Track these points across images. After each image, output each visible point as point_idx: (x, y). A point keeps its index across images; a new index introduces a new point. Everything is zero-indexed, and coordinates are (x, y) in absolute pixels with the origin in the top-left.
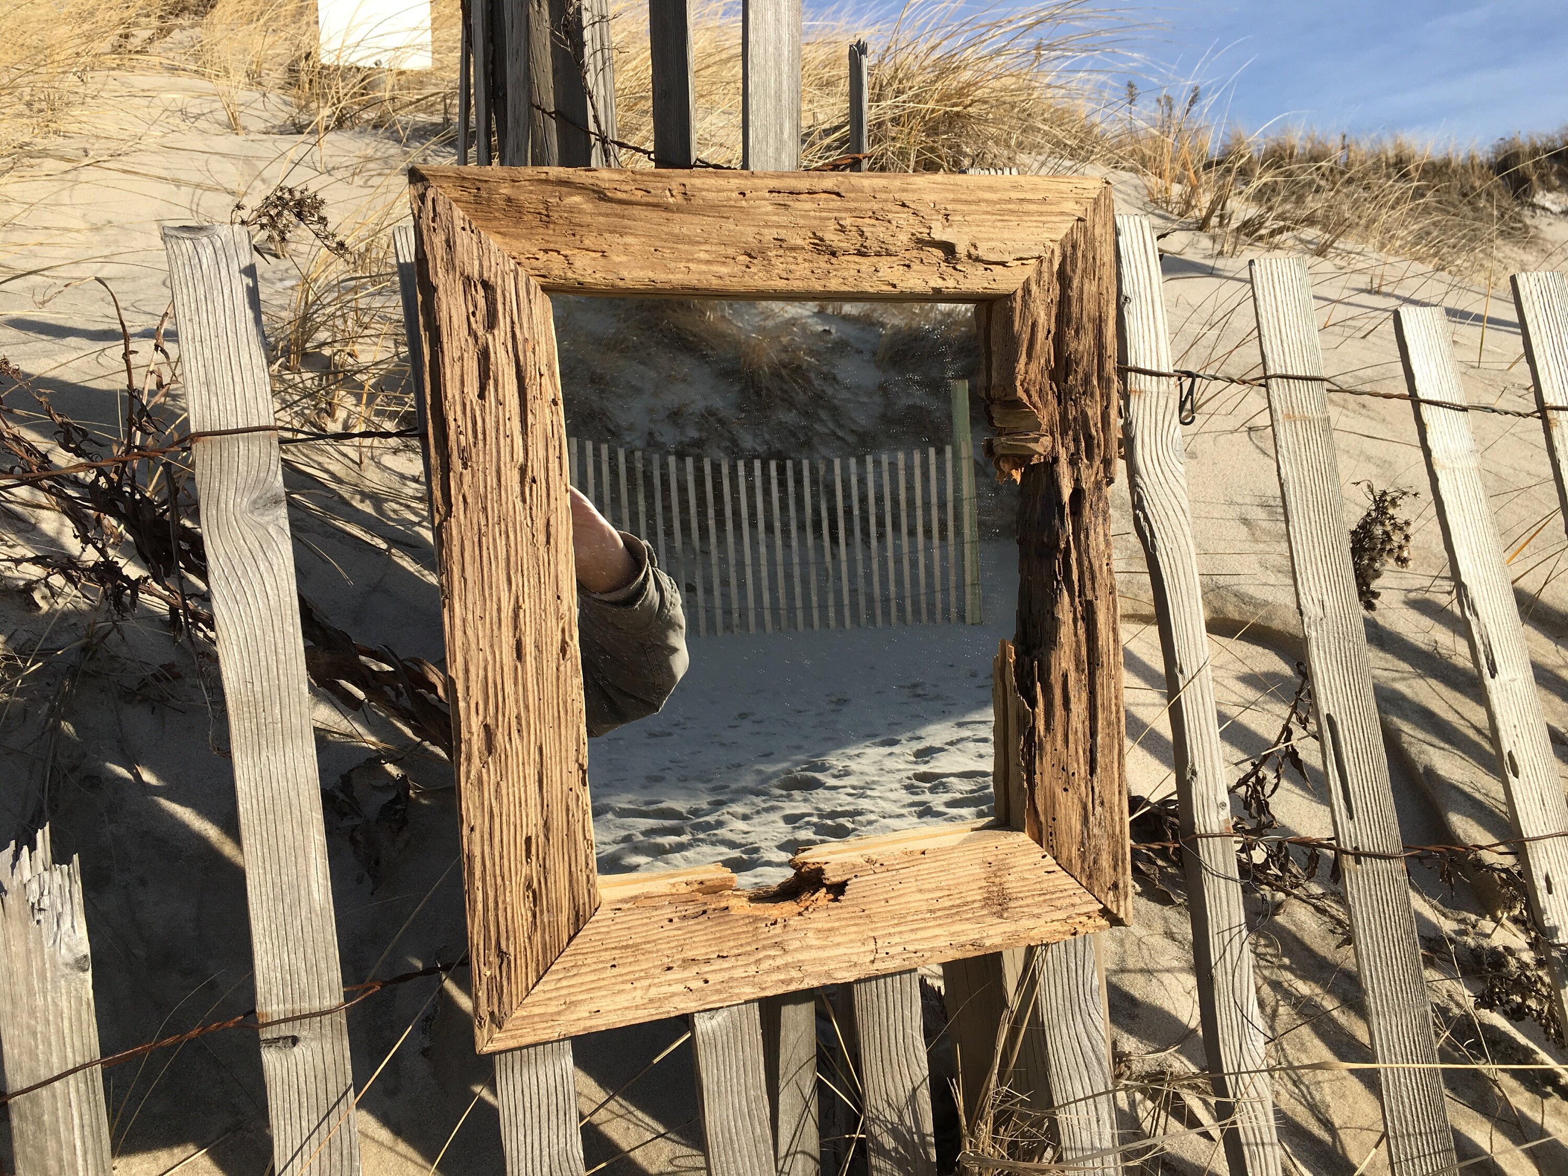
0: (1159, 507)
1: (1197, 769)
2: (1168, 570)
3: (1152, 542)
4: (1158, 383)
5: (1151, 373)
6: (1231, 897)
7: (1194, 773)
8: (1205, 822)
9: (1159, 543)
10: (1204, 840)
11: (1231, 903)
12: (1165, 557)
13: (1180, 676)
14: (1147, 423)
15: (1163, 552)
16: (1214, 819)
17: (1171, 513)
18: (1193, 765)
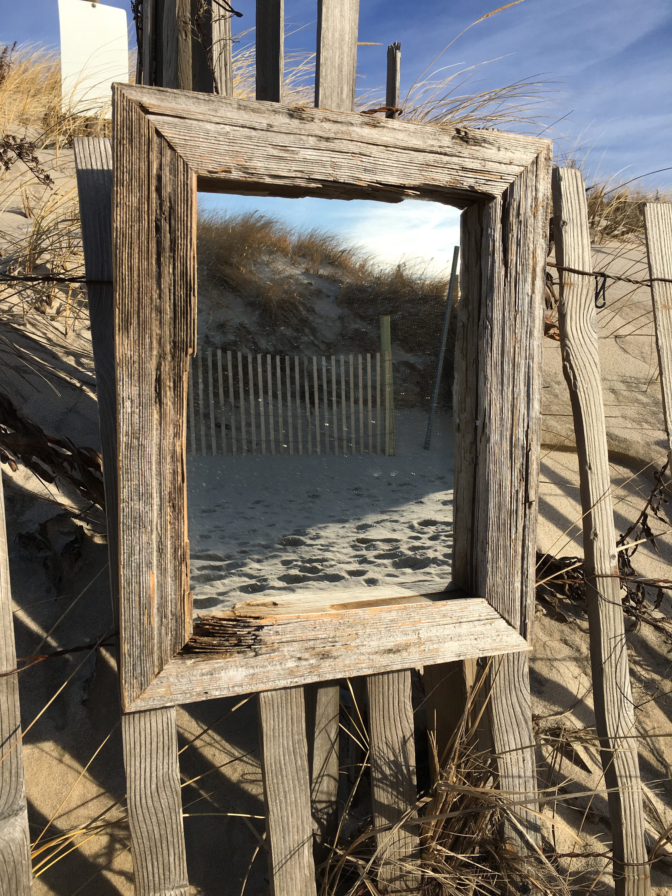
0: (580, 360)
1: (598, 532)
2: (584, 402)
3: (575, 383)
4: (582, 279)
5: (578, 272)
6: (616, 617)
7: (596, 535)
8: (601, 567)
9: (579, 384)
10: (601, 578)
11: (616, 620)
12: (582, 393)
13: (589, 471)
14: (574, 304)
15: (582, 390)
16: (608, 566)
17: (587, 364)
18: (595, 530)
